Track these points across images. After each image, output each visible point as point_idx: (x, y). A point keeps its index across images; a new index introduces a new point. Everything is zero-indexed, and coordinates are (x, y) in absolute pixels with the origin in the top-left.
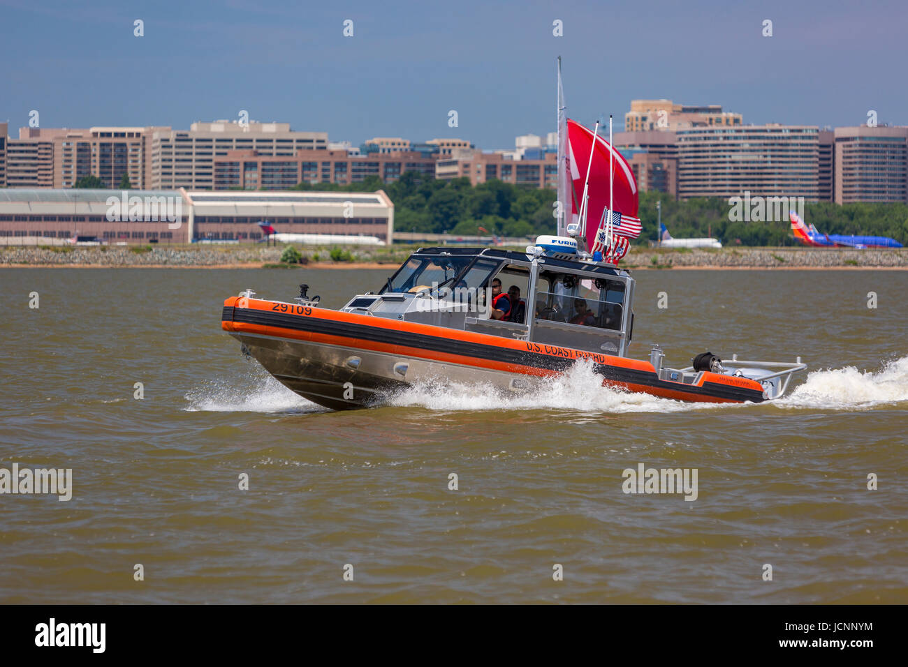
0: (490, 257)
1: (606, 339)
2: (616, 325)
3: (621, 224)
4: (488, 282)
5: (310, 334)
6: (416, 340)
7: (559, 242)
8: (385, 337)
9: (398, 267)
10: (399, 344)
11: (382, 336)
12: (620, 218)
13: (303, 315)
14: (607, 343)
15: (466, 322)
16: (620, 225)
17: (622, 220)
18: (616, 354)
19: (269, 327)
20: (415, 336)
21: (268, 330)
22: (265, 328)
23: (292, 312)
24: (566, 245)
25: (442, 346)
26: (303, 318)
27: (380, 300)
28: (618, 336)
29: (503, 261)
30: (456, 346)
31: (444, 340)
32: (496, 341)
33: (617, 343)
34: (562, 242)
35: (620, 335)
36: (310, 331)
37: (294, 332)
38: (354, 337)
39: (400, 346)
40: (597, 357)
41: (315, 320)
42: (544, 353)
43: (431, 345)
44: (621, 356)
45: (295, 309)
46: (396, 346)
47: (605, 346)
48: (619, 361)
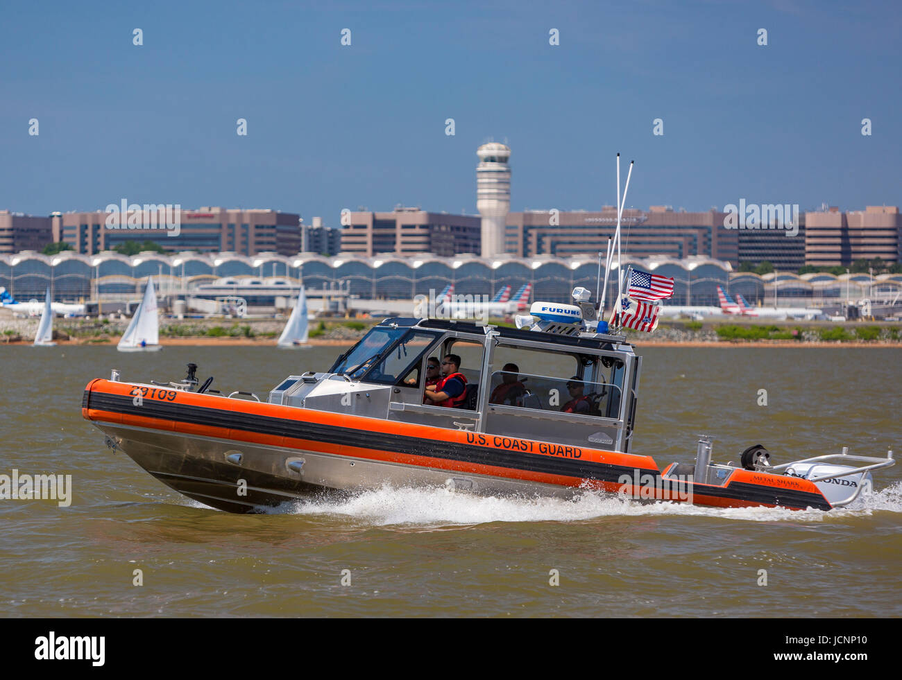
0: (427, 329)
1: (597, 429)
2: (612, 412)
3: (652, 287)
4: (422, 359)
5: (173, 423)
6: (308, 430)
7: (550, 309)
8: (268, 427)
9: (354, 343)
10: (286, 435)
11: (263, 426)
12: (651, 279)
13: (166, 400)
14: (598, 433)
15: (389, 408)
16: (649, 288)
17: (652, 282)
18: (612, 447)
19: (125, 415)
20: (307, 425)
21: (126, 419)
22: (121, 416)
23: (153, 397)
24: (559, 314)
25: (345, 438)
26: (167, 405)
27: (300, 382)
28: (613, 426)
29: (443, 333)
30: (363, 438)
31: (346, 431)
32: (423, 431)
33: (612, 434)
34: (554, 310)
35: (615, 424)
36: (173, 419)
37: (154, 421)
38: (228, 427)
39: (287, 438)
40: (570, 451)
41: (179, 407)
42: (492, 446)
43: (328, 436)
44: (617, 452)
45: (157, 393)
46: (282, 438)
47: (596, 437)
48: (617, 457)
